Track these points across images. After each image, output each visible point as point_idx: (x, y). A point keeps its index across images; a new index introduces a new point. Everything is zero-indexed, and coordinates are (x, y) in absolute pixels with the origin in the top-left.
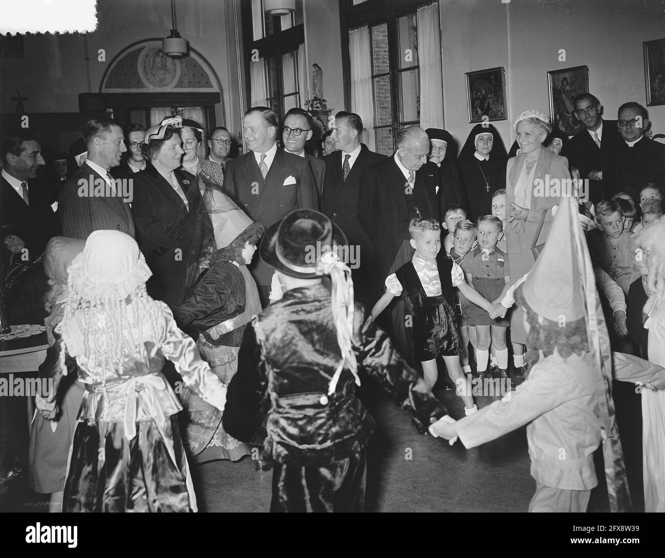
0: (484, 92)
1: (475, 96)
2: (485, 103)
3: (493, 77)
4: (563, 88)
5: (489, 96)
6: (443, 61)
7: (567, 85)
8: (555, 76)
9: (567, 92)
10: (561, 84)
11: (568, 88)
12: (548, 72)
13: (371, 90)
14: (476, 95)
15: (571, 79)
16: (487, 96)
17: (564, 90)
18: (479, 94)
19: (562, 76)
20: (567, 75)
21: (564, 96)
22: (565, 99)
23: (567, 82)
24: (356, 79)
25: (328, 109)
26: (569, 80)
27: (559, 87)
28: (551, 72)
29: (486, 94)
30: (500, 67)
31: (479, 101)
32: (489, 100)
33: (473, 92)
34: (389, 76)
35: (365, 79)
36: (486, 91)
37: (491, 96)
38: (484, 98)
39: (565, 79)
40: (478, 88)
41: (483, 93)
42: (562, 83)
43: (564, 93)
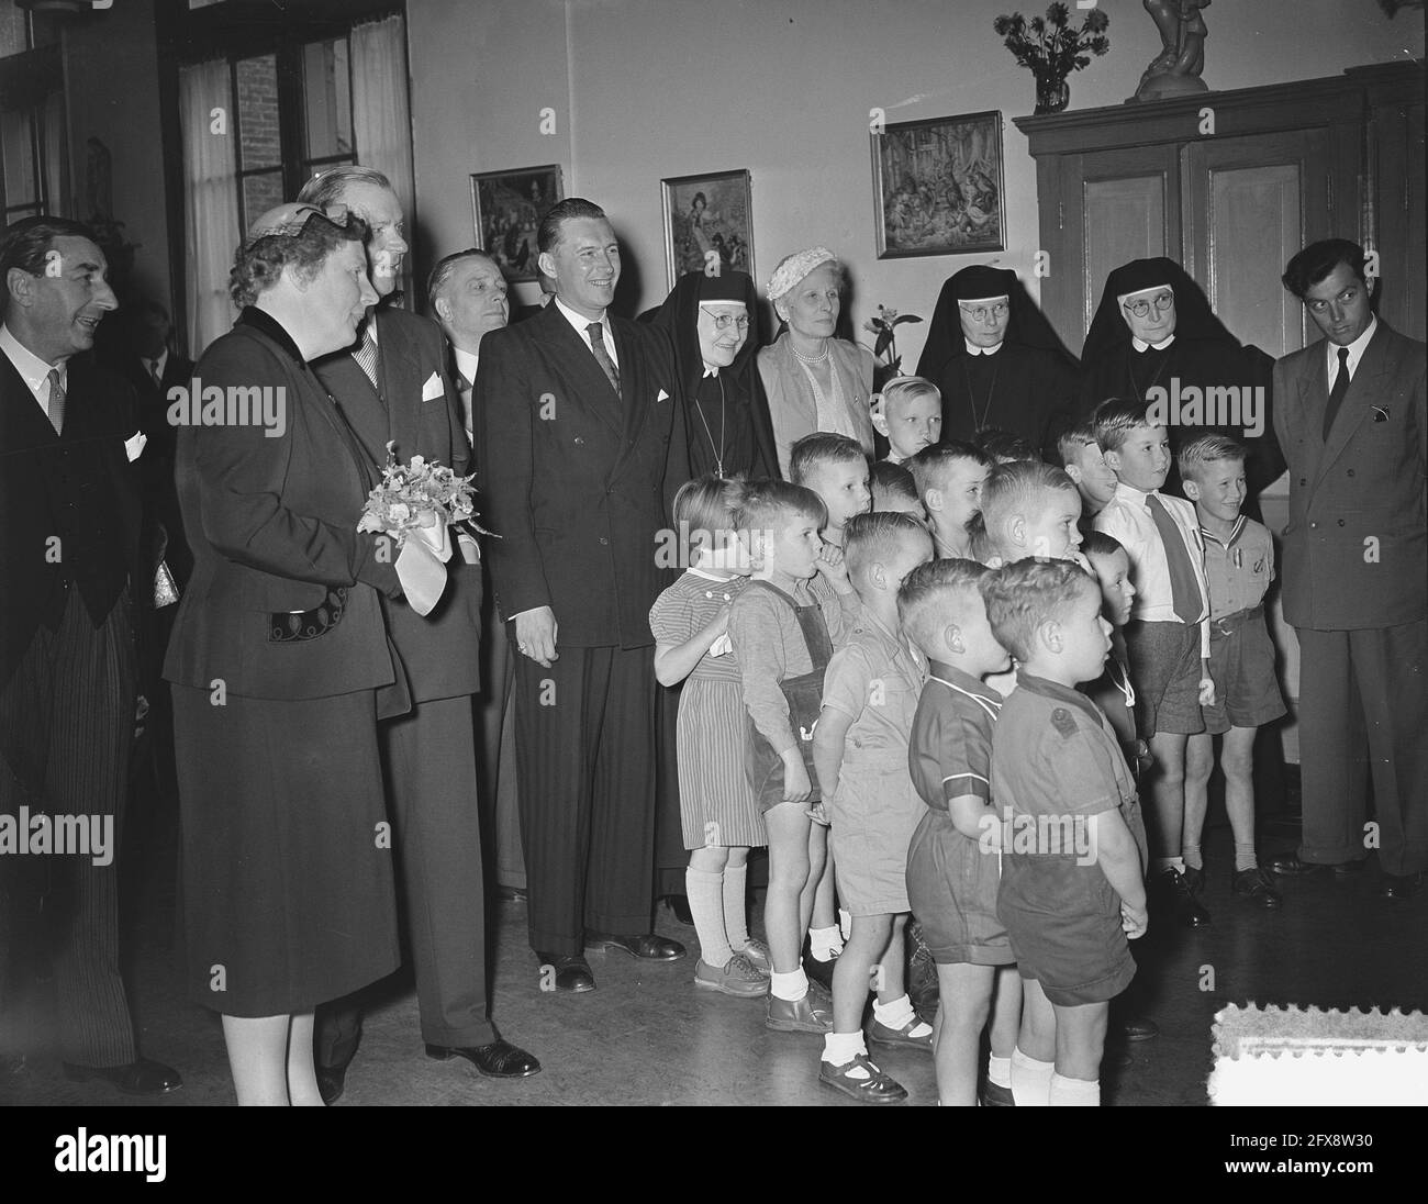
0: (514, 217)
1: (493, 226)
2: (516, 241)
3: (535, 186)
4: (696, 215)
5: (527, 226)
6: (415, 146)
7: (704, 207)
8: (679, 188)
9: (706, 224)
10: (692, 208)
11: (706, 215)
12: (662, 180)
13: (235, 204)
14: (496, 223)
15: (714, 196)
16: (522, 228)
17: (698, 220)
18: (502, 221)
19: (693, 189)
20: (704, 188)
21: (697, 232)
22: (699, 239)
23: (705, 204)
24: (197, 178)
25: (125, 243)
26: (709, 199)
27: (688, 213)
28: (668, 181)
29: (519, 222)
30: (554, 166)
31: (502, 237)
32: (526, 236)
33: (489, 219)
34: (280, 174)
35: (220, 179)
36: (519, 216)
37: (531, 225)
38: (514, 232)
39: (700, 196)
40: (501, 209)
41: (513, 221)
42: (694, 204)
43: (697, 224)
